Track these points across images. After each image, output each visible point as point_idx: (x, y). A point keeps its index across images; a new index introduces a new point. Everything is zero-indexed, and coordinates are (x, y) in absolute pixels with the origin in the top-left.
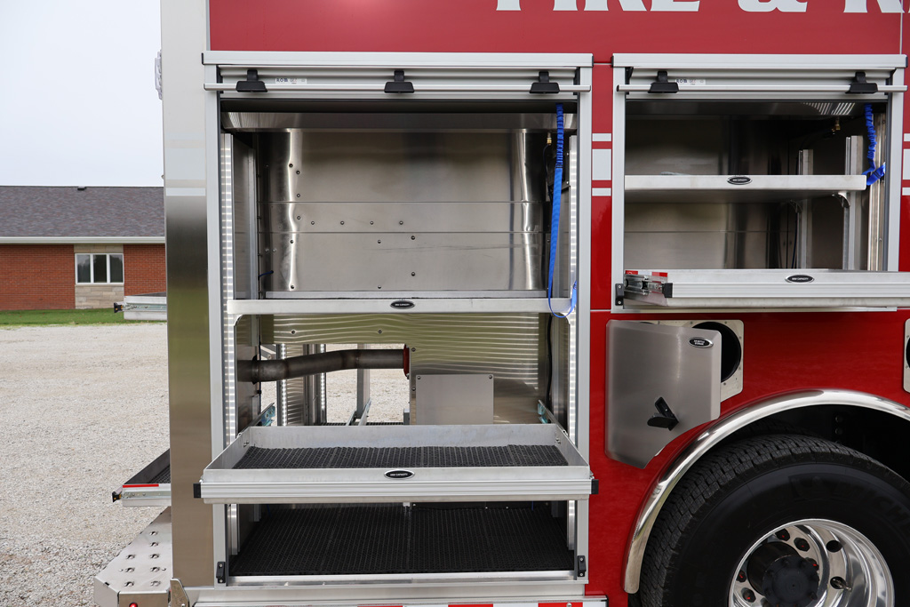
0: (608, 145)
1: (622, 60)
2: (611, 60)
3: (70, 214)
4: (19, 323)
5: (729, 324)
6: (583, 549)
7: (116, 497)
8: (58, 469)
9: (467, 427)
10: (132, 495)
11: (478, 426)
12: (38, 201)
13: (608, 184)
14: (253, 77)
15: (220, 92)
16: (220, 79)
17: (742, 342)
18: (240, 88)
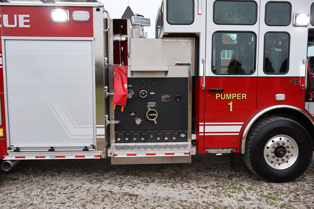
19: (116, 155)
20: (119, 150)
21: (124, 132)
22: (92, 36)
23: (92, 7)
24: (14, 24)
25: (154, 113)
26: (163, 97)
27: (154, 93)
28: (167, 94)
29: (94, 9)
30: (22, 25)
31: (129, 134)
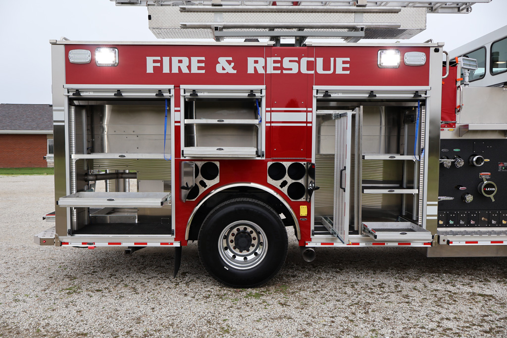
0: (179, 111)
1: (182, 87)
2: (179, 87)
3: (45, 118)
4: (19, 174)
5: (215, 163)
6: (173, 227)
7: (44, 218)
8: (31, 226)
9: (144, 193)
10: (49, 218)
11: (147, 193)
12: (29, 112)
13: (179, 122)
14: (78, 92)
15: (68, 96)
16: (68, 92)
17: (219, 168)
18: (74, 94)
19: (452, 243)
20: (454, 236)
21: (446, 212)
22: (427, 84)
23: (429, 47)
24: (330, 70)
25: (492, 186)
26: (500, 165)
27: (489, 160)
28: (505, 162)
29: (432, 50)
30: (339, 71)
31: (453, 215)
